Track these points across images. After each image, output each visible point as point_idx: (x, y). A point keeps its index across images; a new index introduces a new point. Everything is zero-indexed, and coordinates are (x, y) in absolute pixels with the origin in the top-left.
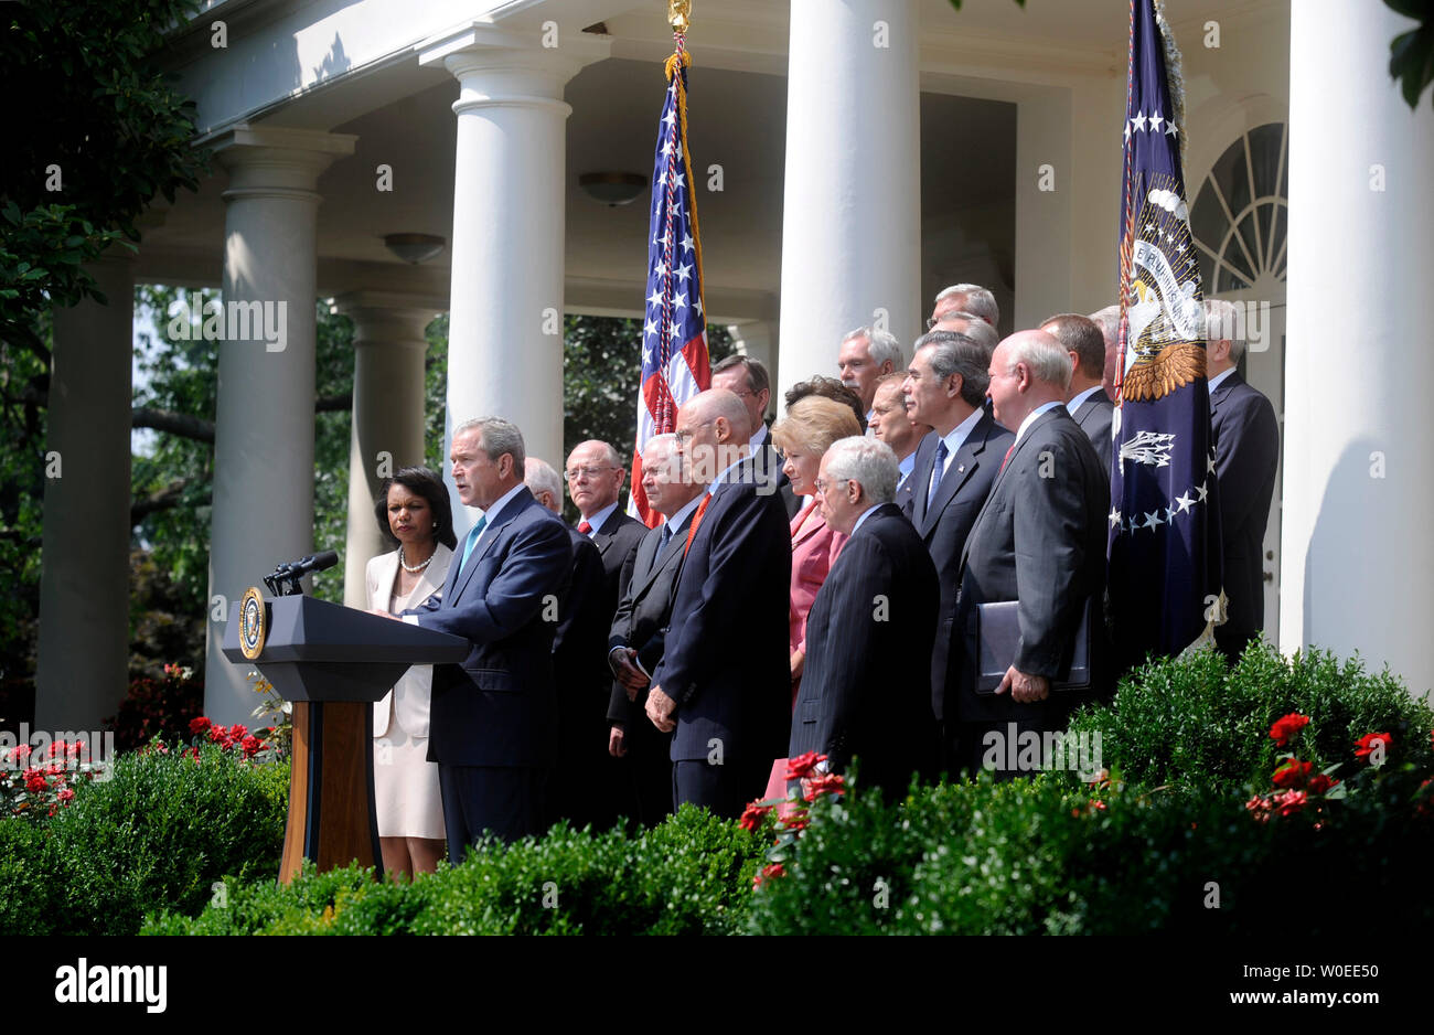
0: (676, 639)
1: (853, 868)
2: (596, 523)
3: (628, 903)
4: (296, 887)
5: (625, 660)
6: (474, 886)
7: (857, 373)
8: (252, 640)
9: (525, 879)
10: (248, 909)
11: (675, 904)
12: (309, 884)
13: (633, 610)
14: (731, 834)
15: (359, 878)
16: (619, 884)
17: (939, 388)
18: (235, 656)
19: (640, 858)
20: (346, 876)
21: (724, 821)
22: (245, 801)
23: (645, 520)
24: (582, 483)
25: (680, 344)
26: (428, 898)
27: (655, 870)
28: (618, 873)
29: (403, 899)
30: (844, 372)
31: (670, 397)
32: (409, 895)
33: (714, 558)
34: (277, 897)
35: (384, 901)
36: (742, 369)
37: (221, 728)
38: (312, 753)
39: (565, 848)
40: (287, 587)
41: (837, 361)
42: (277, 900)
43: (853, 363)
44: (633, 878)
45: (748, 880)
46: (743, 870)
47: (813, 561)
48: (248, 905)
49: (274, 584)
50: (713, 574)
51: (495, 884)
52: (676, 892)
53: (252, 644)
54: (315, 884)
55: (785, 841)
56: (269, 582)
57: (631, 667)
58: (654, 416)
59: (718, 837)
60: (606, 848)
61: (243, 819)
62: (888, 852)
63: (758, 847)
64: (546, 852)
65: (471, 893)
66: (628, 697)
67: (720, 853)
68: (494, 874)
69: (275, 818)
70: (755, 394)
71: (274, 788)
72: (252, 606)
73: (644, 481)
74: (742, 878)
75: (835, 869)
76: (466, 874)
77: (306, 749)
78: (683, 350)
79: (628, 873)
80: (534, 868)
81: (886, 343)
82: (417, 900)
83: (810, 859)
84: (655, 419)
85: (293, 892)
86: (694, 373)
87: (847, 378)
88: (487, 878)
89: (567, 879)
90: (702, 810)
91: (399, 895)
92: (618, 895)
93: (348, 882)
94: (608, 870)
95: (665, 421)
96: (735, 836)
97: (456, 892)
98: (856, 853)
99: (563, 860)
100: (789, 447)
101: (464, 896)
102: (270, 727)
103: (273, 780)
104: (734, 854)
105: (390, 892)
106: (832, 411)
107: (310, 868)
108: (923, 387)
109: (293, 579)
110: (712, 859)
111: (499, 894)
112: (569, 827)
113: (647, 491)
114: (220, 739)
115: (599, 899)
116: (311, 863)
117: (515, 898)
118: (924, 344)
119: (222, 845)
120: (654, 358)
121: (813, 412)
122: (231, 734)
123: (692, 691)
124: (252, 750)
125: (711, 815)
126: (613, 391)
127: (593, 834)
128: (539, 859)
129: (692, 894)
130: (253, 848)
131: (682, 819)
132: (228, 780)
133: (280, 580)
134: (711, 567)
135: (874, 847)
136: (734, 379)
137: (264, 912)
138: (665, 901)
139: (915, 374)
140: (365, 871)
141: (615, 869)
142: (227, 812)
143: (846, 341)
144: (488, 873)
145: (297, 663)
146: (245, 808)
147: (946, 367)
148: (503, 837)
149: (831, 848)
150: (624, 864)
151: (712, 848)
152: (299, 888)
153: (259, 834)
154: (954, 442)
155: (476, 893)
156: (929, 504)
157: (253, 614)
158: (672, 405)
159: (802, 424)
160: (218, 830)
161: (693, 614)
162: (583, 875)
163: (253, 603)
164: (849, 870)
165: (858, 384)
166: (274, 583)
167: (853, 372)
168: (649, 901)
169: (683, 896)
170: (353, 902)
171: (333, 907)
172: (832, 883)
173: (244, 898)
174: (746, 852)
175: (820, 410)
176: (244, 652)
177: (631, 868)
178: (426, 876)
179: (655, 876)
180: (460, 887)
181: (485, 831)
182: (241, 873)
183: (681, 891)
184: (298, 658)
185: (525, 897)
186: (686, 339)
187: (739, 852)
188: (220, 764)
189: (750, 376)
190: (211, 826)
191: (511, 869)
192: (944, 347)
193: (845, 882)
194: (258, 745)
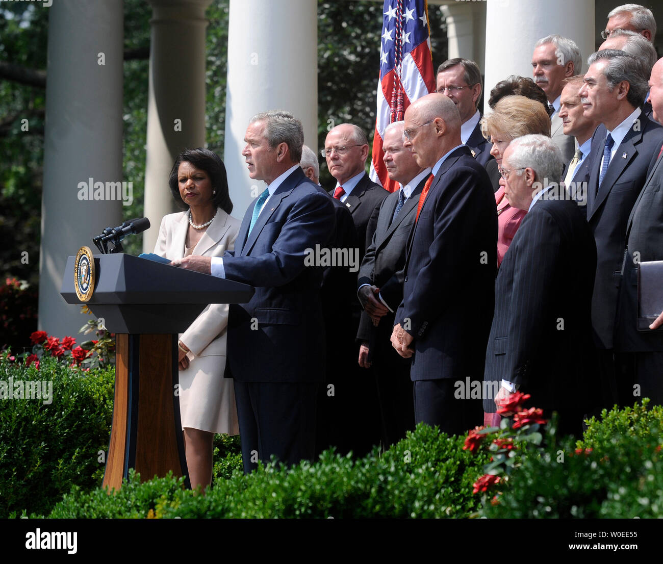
0: (412, 287)
1: (554, 498)
2: (348, 188)
3: (382, 513)
4: (125, 492)
5: (371, 295)
6: (264, 500)
7: (546, 70)
8: (85, 287)
9: (303, 496)
10: (88, 511)
11: (416, 513)
12: (134, 490)
13: (376, 257)
14: (455, 447)
15: (173, 485)
16: (374, 499)
17: (611, 92)
18: (71, 298)
19: (390, 478)
20: (163, 484)
21: (450, 436)
22: (76, 401)
23: (383, 184)
24: (334, 159)
25: (410, 48)
26: (228, 506)
27: (401, 488)
28: (373, 490)
29: (209, 507)
30: (536, 70)
31: (402, 89)
32: (213, 504)
33: (437, 226)
34: (110, 499)
35: (195, 510)
36: (461, 68)
37: (55, 339)
38: (131, 374)
39: (333, 471)
40: (111, 246)
41: (532, 61)
42: (110, 502)
43: (543, 63)
44: (385, 493)
45: (469, 483)
46: (465, 475)
47: (515, 223)
48: (89, 507)
49: (101, 244)
50: (437, 238)
51: (280, 499)
52: (417, 504)
53: (85, 290)
54: (140, 490)
55: (499, 460)
56: (97, 242)
57: (375, 300)
58: (390, 104)
59: (446, 449)
60: (364, 470)
61: (75, 415)
62: (580, 487)
63: (476, 457)
64: (319, 473)
65: (261, 506)
66: (372, 323)
67: (448, 462)
68: (280, 491)
69: (99, 414)
70: (471, 88)
71: (99, 391)
72: (84, 261)
73: (385, 157)
74: (464, 481)
75: (541, 500)
76: (258, 491)
77: (127, 370)
78: (412, 53)
79: (381, 489)
80: (311, 487)
81: (569, 48)
82: (220, 508)
83: (522, 492)
84: (390, 106)
85: (122, 495)
86: (420, 71)
87: (538, 75)
88: (274, 495)
89: (335, 496)
90: (433, 428)
91: (206, 504)
92: (374, 507)
93: (165, 489)
94: (366, 488)
95: (399, 108)
96: (459, 449)
97: (250, 504)
98: (557, 487)
99: (332, 481)
100: (495, 135)
101: (256, 508)
102: (94, 341)
103: (98, 384)
104: (458, 463)
105: (199, 502)
106: (528, 107)
107: (135, 477)
108: (599, 92)
109: (116, 240)
110: (441, 467)
111: (283, 507)
112: (335, 453)
113: (387, 165)
114: (55, 348)
115: (359, 510)
116: (136, 473)
117: (295, 510)
118: (598, 59)
119: (58, 436)
120: (390, 58)
121: (514, 108)
122: (63, 344)
123: (425, 328)
124: (80, 358)
125: (441, 432)
126: (351, 53)
127: (354, 459)
128: (314, 480)
129: (429, 505)
130: (83, 438)
131: (419, 436)
132: (62, 385)
133: (105, 241)
134: (435, 232)
135: (570, 483)
136: (454, 76)
137: (100, 512)
138: (409, 511)
139: (591, 82)
140: (178, 480)
141: (371, 487)
142: (62, 410)
143: (538, 46)
144: (275, 491)
145: (120, 305)
146: (76, 407)
147: (618, 76)
148: (286, 462)
149: (538, 484)
150: (378, 483)
151: (441, 458)
152: (127, 493)
153: (88, 426)
154: (618, 135)
155: (266, 506)
156: (600, 183)
157: (85, 267)
158: (404, 95)
159: (505, 117)
160: (55, 425)
161: (423, 269)
162: (347, 492)
163: (85, 258)
164: (551, 500)
165: (547, 79)
166: (101, 242)
167: (543, 70)
168: (397, 511)
169: (422, 507)
170: (171, 509)
171: (154, 510)
172: (539, 511)
173: (85, 502)
174: (467, 461)
175: (519, 106)
176: (78, 296)
177: (383, 486)
178: (224, 482)
179: (401, 492)
180: (254, 500)
181: (272, 457)
182: (73, 457)
183: (421, 503)
184: (120, 302)
185: (303, 510)
186: (414, 45)
187: (462, 461)
188: (57, 373)
189: (466, 73)
190: (50, 421)
191: (292, 488)
192: (615, 61)
193: (548, 509)
194: (85, 354)
